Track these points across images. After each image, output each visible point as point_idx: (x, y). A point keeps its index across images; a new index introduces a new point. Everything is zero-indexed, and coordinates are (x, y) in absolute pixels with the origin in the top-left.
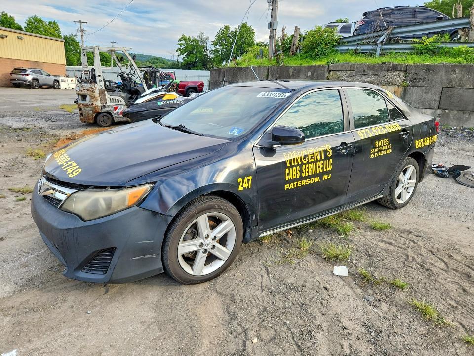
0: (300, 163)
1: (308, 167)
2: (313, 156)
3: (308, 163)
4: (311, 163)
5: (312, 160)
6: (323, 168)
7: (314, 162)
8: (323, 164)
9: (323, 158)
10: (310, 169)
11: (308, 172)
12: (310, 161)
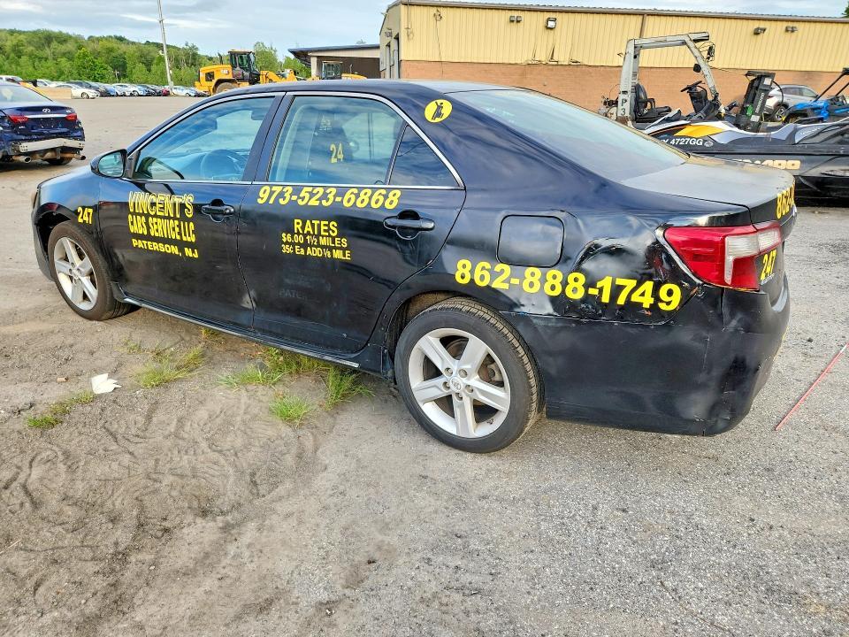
0: (146, 212)
1: (156, 223)
2: (163, 208)
3: (155, 216)
4: (160, 217)
5: (161, 214)
6: (180, 233)
7: (164, 218)
8: (179, 226)
9: (178, 216)
10: (160, 229)
11: (157, 231)
12: (159, 213)
